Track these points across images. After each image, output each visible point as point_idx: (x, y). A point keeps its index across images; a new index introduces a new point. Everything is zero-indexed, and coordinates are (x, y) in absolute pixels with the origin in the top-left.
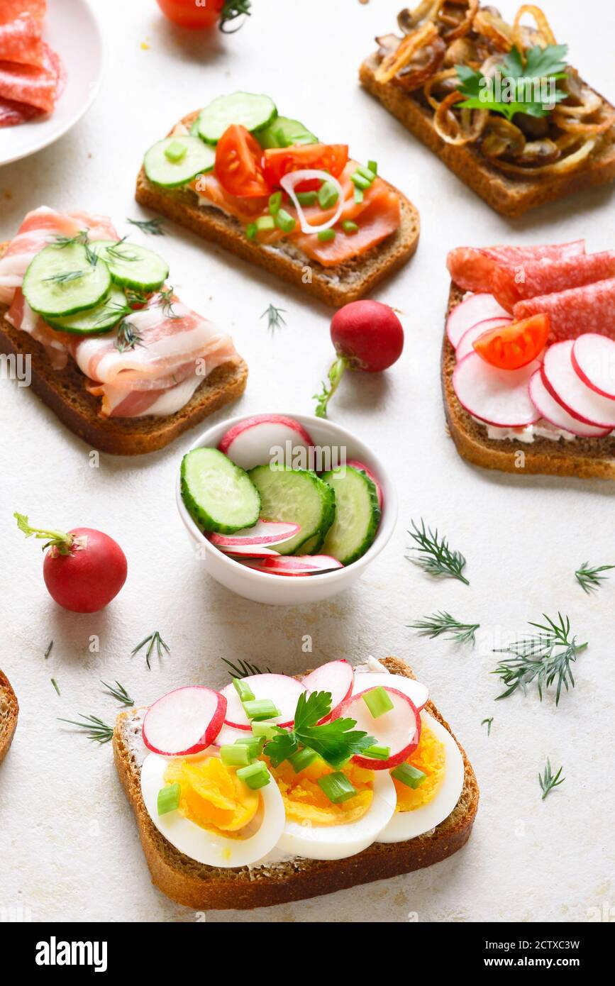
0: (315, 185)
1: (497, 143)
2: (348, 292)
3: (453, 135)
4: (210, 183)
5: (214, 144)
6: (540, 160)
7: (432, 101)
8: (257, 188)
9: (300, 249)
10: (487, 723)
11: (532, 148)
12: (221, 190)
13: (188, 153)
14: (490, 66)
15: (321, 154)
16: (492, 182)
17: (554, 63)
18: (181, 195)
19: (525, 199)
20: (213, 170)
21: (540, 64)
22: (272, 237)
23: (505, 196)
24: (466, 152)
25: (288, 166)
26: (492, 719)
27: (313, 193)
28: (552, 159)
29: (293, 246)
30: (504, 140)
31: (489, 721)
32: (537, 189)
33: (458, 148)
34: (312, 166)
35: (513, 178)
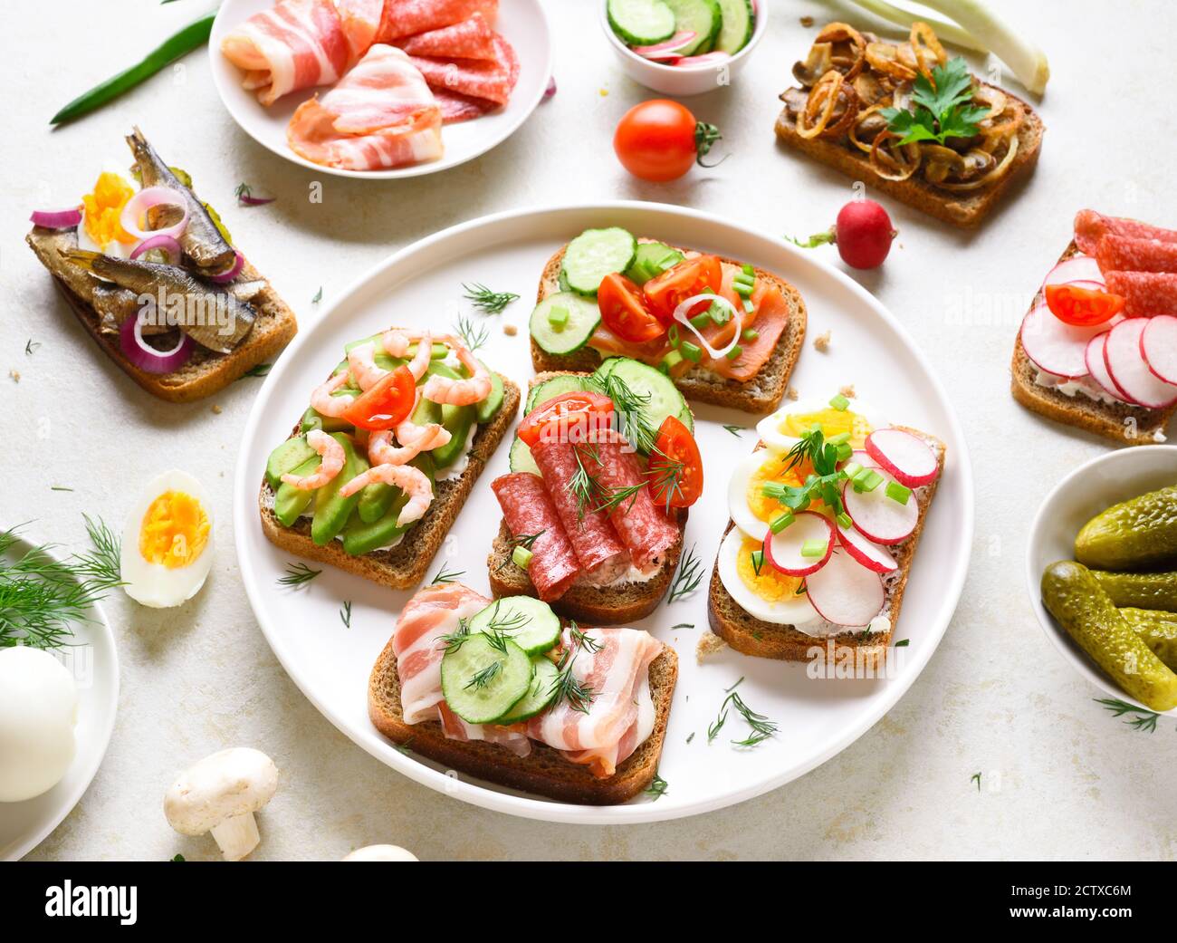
0: (705, 306)
1: (939, 169)
2: (774, 399)
3: (897, 173)
4: (603, 336)
5: (592, 296)
6: (980, 172)
7: (860, 145)
8: (655, 330)
9: (712, 371)
10: (976, 779)
11: (969, 162)
12: (617, 340)
13: (571, 314)
14: (900, 100)
15: (697, 274)
16: (948, 206)
17: (959, 79)
18: (579, 355)
19: (980, 210)
20: (603, 323)
21: (947, 84)
22: (683, 370)
23: (964, 215)
24: (912, 186)
25: (673, 298)
26: (980, 774)
27: (704, 314)
28: (990, 168)
29: (704, 370)
30: (944, 164)
31: (978, 776)
32: (988, 198)
33: (904, 181)
34: (695, 292)
35: (964, 196)
